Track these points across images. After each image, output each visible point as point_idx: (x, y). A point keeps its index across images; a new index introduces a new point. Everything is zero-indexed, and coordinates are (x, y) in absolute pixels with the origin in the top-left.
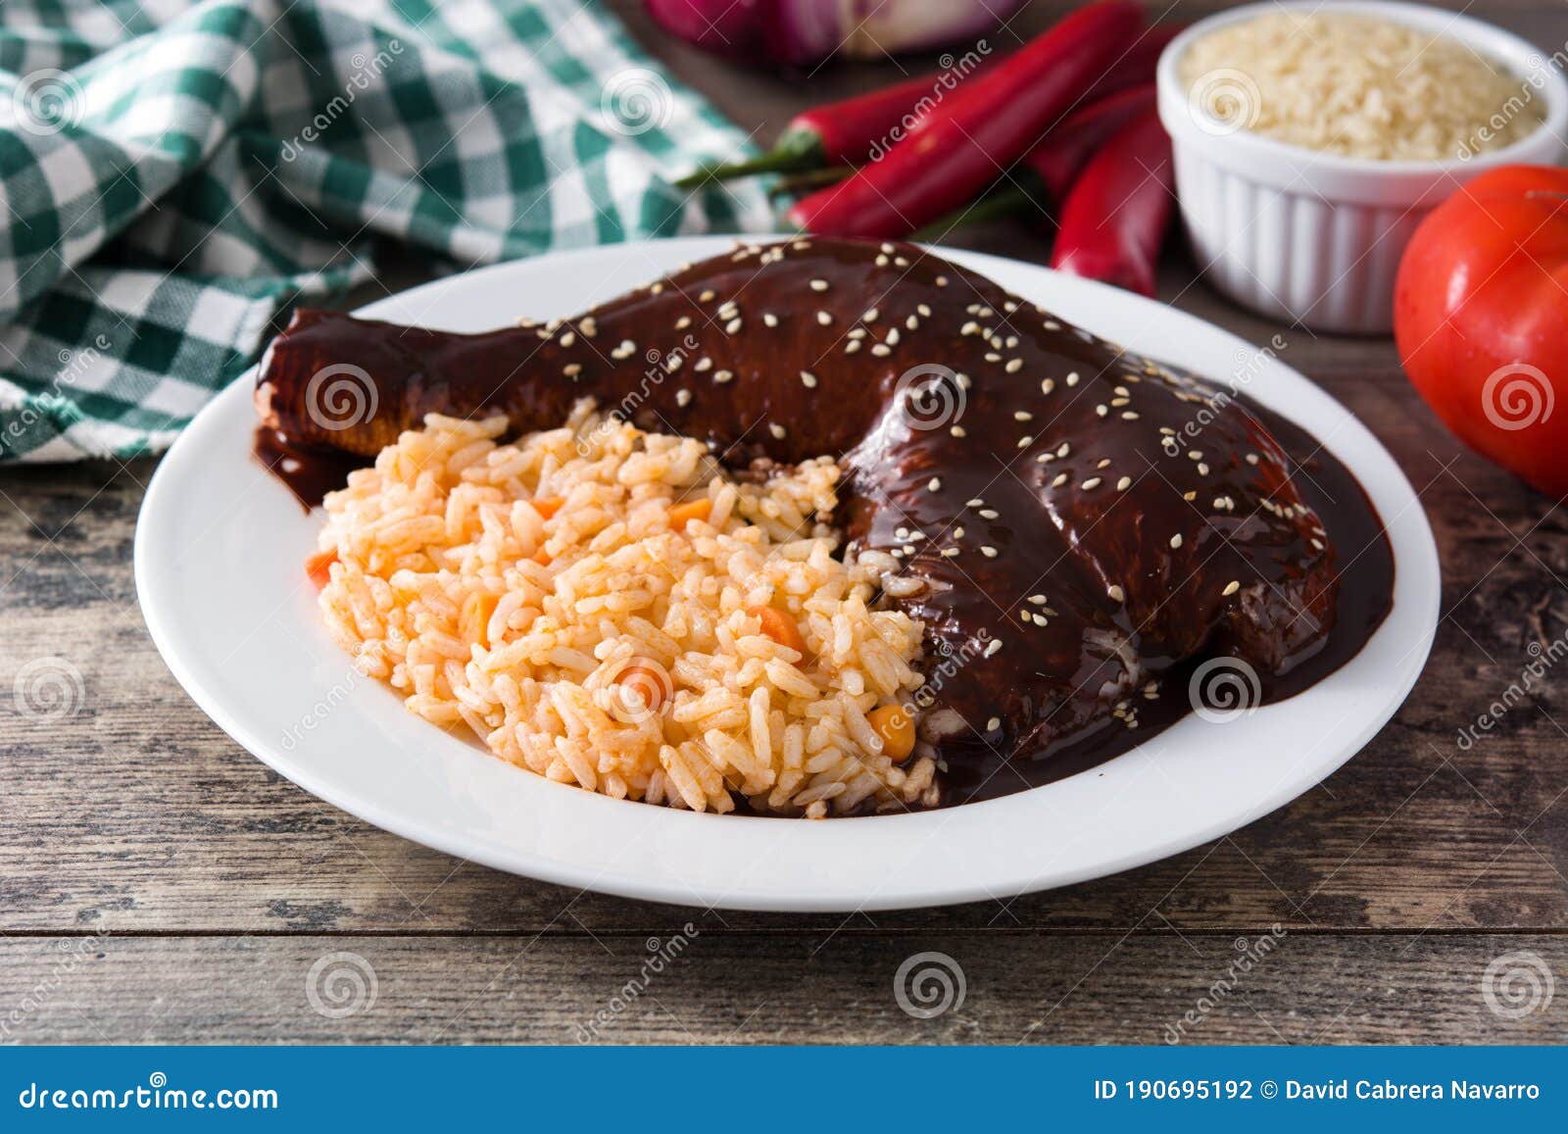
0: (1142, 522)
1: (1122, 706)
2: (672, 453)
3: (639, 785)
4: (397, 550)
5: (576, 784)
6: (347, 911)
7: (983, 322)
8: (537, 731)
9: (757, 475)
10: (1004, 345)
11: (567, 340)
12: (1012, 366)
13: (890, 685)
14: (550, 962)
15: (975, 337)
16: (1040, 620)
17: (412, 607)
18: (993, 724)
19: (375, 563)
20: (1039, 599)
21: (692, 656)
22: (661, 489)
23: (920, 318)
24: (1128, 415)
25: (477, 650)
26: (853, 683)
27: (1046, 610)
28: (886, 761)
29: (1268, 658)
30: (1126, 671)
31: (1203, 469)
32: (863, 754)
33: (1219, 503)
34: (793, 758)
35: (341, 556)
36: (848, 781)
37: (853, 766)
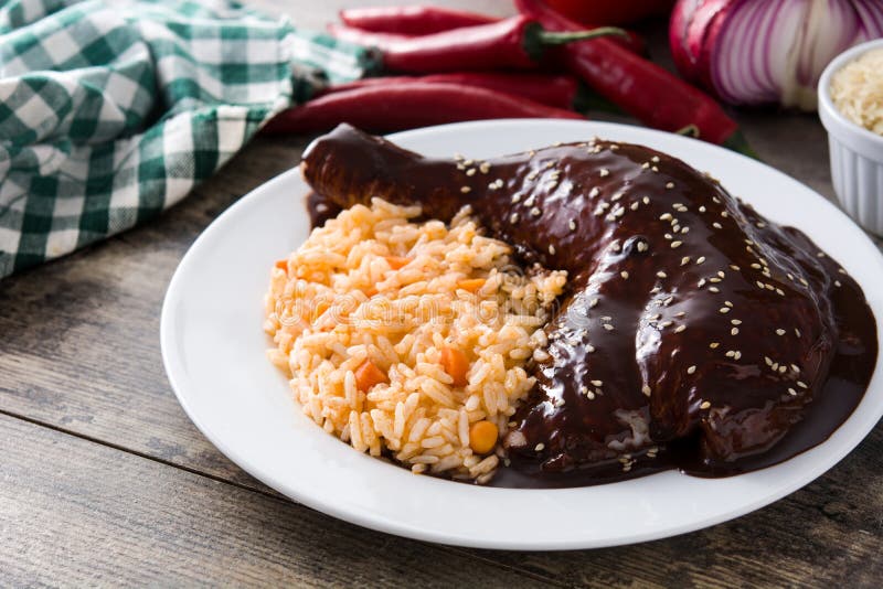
0: (676, 354)
1: (628, 456)
2: (482, 249)
3: (339, 428)
4: (313, 268)
5: (312, 418)
6: (183, 454)
7: (675, 213)
8: (310, 385)
9: (531, 272)
10: (680, 230)
11: (471, 172)
12: (675, 244)
13: (493, 411)
14: (255, 510)
15: (667, 222)
16: (591, 395)
17: (298, 300)
18: (540, 447)
19: (300, 272)
20: (598, 383)
21: (401, 366)
22: (463, 268)
23: (642, 204)
24: (713, 289)
25: (306, 332)
26: (471, 403)
27: (598, 391)
28: (471, 452)
29: (719, 452)
30: (632, 437)
31: (735, 331)
32: (457, 445)
33: (730, 354)
34: (414, 436)
35: (289, 265)
36: (440, 457)
37: (448, 449)
